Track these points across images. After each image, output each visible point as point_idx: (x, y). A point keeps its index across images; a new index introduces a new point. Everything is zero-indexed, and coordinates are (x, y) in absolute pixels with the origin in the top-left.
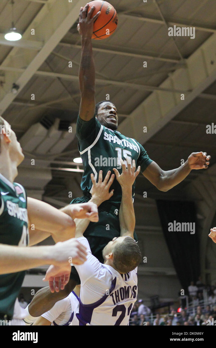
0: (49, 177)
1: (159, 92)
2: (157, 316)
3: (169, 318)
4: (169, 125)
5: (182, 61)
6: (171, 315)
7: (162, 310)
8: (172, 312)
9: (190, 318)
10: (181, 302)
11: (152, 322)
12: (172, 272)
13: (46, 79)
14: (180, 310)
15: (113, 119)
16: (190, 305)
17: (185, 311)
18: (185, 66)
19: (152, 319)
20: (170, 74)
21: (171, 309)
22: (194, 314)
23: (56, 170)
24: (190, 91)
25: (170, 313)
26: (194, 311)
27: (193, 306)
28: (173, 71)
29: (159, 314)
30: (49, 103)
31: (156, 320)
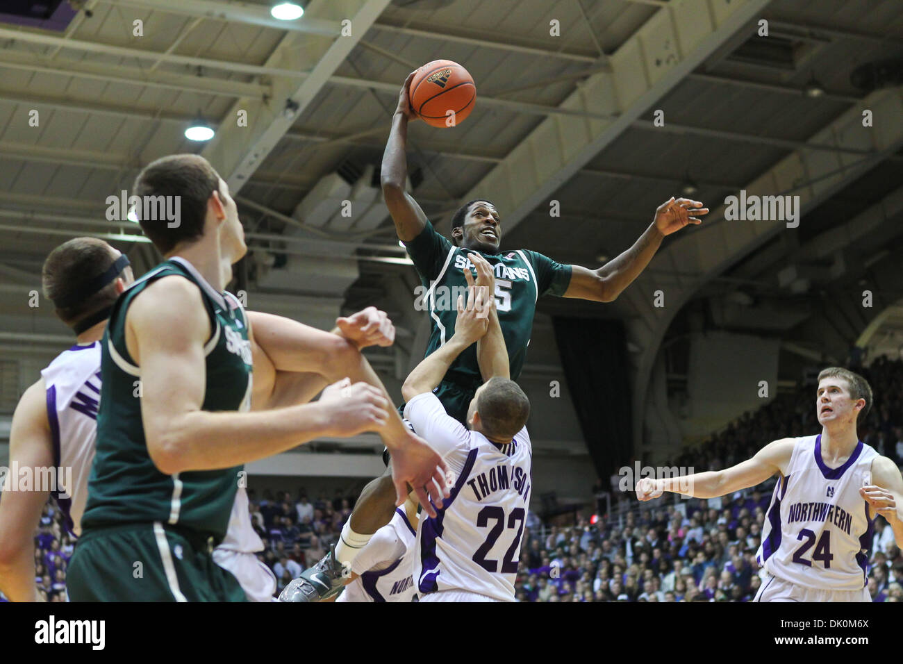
0: (353, 274)
1: (559, 116)
2: (553, 529)
3: (574, 533)
4: (576, 178)
5: (603, 59)
6: (579, 527)
7: (562, 518)
8: (581, 522)
9: (613, 533)
10: (596, 505)
11: (543, 541)
12: (579, 449)
13: (349, 91)
14: (595, 519)
15: (490, 235)
16: (614, 510)
17: (604, 521)
18: (608, 68)
19: (543, 536)
20: (578, 84)
21: (579, 517)
22: (621, 526)
23: (367, 262)
24: (617, 114)
25: (576, 523)
26: (621, 520)
27: (620, 511)
28: (585, 78)
29: (557, 526)
30: (354, 137)
31: (551, 537)
